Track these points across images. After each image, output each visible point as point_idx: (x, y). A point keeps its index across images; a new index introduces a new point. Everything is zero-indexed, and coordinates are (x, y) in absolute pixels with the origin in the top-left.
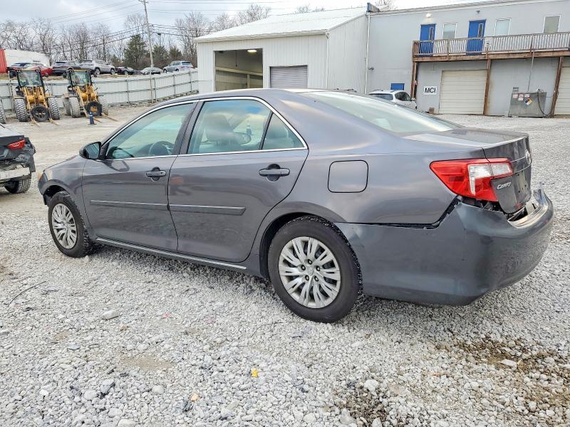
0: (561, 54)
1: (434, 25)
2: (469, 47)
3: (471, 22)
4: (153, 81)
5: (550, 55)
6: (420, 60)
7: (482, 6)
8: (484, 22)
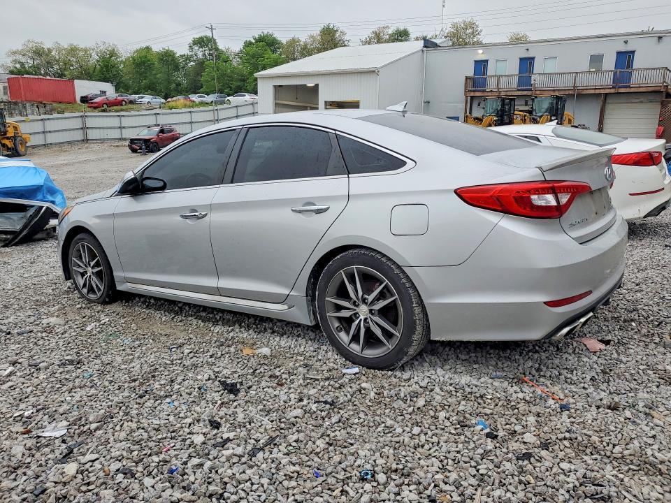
0: (602, 91)
1: (487, 61)
2: (520, 84)
3: (521, 59)
4: (216, 112)
5: (593, 92)
6: (472, 94)
7: (530, 45)
8: (533, 59)
